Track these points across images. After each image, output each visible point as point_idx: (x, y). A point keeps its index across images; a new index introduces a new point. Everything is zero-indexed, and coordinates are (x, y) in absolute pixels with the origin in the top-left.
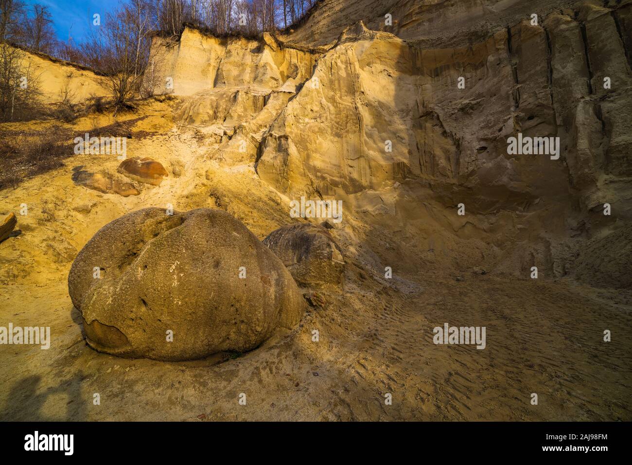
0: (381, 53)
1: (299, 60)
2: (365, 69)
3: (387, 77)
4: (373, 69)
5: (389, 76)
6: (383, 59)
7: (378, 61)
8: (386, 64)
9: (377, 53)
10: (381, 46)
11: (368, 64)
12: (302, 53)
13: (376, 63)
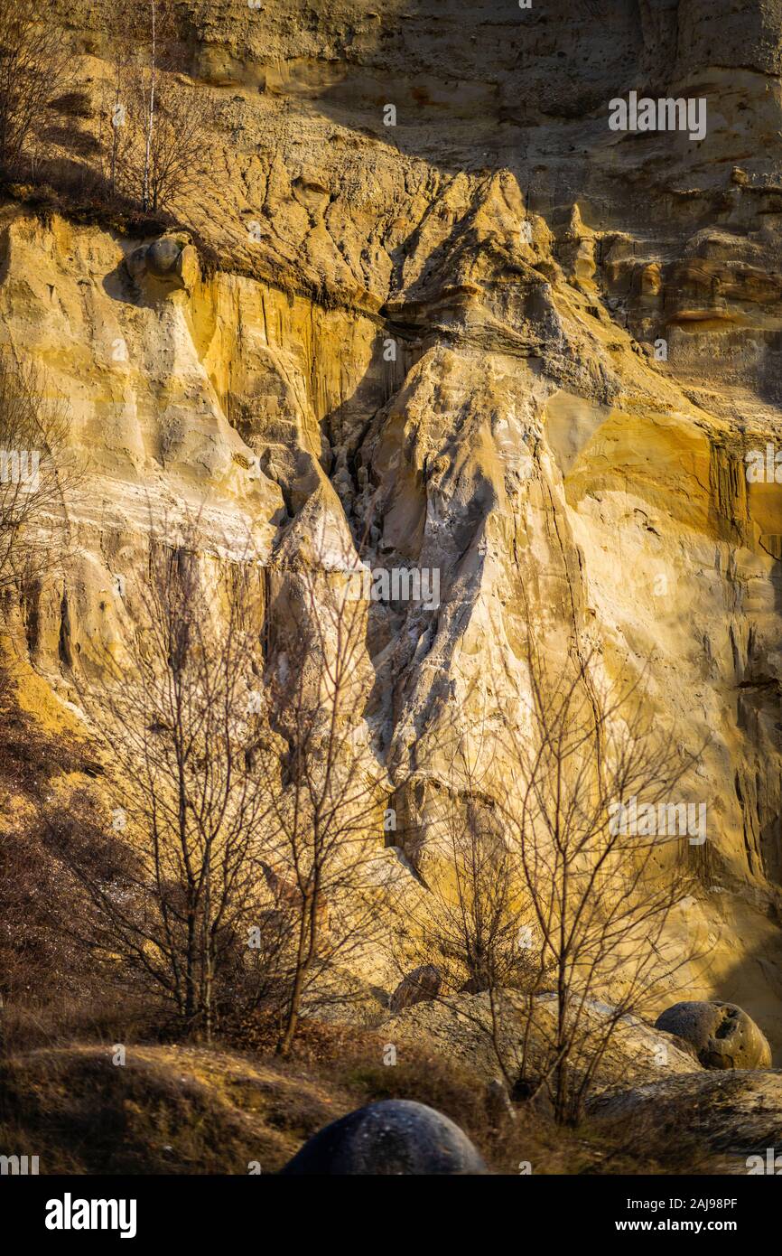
0: (630, 454)
1: (272, 331)
2: (581, 505)
3: (642, 534)
4: (605, 507)
5: (650, 529)
6: (633, 476)
7: (620, 482)
8: (641, 490)
9: (617, 455)
10: (630, 433)
11: (590, 490)
12: (282, 299)
13: (614, 488)
